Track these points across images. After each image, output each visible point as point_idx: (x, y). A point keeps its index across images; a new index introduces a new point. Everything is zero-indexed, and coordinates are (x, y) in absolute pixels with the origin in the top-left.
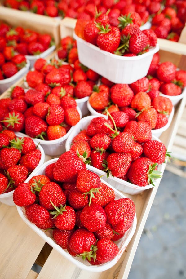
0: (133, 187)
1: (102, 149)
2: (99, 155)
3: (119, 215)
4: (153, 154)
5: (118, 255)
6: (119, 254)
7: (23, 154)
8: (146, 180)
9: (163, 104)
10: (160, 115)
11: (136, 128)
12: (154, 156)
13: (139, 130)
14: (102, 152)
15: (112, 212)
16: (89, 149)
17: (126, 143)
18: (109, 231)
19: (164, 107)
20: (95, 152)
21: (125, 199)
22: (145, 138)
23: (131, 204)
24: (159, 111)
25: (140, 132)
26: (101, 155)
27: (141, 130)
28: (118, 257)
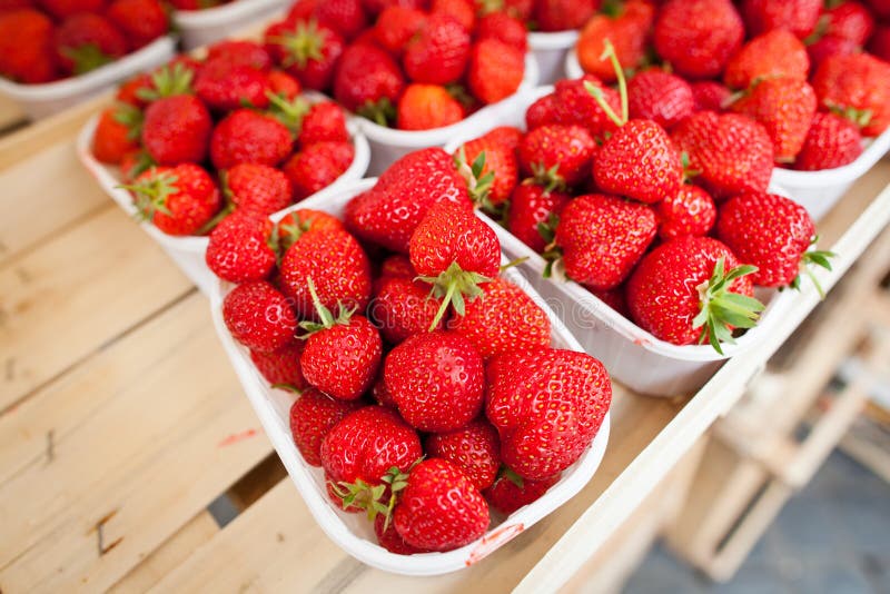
0: (633, 335)
1: (554, 175)
2: (539, 194)
3: (529, 396)
4: (753, 235)
5: (481, 540)
6: (484, 540)
7: (298, 146)
8: (687, 317)
9: (856, 81)
10: (830, 116)
11: (709, 133)
12: (752, 245)
13: (717, 138)
14: (552, 186)
15: (507, 377)
16: (512, 169)
17: (643, 155)
18: (479, 453)
19: (860, 93)
20: (527, 182)
21: (575, 354)
22: (735, 171)
23: (594, 378)
24: (829, 102)
25: (722, 148)
26: (546, 194)
27: (728, 142)
28: (478, 547)
